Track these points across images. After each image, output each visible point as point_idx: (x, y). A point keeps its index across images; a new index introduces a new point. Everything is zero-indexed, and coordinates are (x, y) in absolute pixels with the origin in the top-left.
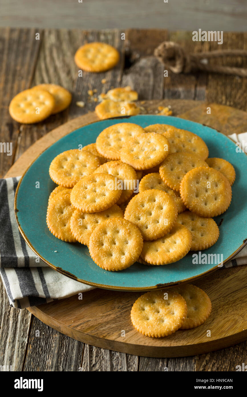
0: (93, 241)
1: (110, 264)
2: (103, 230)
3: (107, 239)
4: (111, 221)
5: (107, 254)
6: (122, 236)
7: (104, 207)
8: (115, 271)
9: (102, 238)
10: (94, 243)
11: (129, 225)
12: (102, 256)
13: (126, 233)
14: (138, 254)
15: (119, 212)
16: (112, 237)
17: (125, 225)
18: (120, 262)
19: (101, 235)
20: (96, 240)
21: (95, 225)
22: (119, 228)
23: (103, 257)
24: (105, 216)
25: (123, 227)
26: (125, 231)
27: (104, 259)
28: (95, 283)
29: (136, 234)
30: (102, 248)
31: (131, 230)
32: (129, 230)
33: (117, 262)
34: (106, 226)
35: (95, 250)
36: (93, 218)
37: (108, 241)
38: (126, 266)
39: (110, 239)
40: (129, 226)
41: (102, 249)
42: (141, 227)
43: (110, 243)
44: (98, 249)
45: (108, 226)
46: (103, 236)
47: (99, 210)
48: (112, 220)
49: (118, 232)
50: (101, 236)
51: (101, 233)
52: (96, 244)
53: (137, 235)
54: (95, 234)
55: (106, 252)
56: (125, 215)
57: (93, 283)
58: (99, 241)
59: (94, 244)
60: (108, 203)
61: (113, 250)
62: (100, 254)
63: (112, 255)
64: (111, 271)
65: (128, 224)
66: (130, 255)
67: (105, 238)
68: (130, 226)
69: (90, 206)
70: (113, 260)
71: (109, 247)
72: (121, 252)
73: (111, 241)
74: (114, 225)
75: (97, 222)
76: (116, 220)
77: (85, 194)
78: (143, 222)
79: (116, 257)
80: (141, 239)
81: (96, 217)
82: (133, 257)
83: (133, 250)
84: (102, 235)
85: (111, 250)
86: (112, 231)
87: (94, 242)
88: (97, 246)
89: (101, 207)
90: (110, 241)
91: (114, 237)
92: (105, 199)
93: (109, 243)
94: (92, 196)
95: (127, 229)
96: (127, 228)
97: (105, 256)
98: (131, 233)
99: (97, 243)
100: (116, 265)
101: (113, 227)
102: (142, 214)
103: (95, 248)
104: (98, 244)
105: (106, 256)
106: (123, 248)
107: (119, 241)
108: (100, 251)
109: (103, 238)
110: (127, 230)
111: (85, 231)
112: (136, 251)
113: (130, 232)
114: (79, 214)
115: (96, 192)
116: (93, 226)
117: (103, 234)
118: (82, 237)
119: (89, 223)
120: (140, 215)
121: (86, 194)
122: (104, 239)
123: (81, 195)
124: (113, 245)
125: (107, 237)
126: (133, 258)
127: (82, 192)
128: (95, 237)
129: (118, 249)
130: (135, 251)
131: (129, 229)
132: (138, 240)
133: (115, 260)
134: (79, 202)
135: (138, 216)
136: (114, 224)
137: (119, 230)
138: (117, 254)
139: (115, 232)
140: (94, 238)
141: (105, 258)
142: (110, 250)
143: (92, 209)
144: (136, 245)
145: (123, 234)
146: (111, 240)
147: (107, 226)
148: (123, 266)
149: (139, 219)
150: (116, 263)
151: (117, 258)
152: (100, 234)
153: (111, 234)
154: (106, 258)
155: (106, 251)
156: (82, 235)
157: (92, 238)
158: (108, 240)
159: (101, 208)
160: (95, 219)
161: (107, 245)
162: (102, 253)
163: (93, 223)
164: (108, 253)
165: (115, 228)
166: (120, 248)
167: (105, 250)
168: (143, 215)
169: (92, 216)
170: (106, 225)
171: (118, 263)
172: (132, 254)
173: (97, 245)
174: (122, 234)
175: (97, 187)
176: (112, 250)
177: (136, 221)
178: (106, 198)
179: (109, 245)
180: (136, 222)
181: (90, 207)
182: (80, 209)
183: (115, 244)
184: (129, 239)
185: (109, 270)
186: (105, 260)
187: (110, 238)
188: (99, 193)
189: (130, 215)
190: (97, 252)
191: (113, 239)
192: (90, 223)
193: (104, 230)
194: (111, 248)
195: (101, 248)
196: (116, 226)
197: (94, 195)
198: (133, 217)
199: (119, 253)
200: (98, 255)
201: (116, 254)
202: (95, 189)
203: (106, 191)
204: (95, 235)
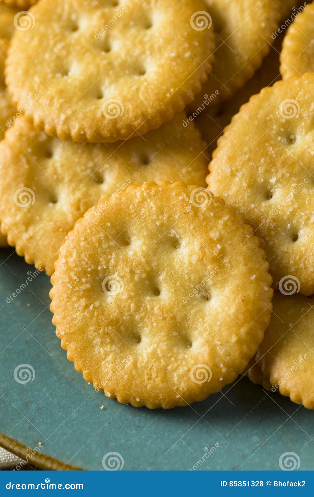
0: (73, 270)
1: (126, 377)
2: (113, 226)
3: (128, 270)
4: (153, 192)
5: (118, 330)
6: (190, 264)
7: (130, 127)
8: (143, 408)
9: (108, 262)
10: (75, 278)
11: (221, 222)
12: (98, 340)
13: (204, 254)
14: (243, 356)
15: (191, 149)
16: (148, 262)
17: (206, 219)
18: (165, 374)
19: (105, 246)
20: (82, 266)
21: (86, 195)
22: (180, 231)
23: (103, 343)
24: (135, 159)
25: (194, 228)
26: (202, 248)
27: (106, 354)
28: (54, 456)
29: (246, 265)
30: (101, 305)
31: (228, 248)
32: (219, 246)
33: (154, 376)
34: (130, 215)
35: (74, 308)
36: (84, 160)
37: (128, 276)
38: (189, 395)
39: (138, 271)
40: (220, 227)
41: (101, 309)
42: (273, 233)
43: (135, 286)
44: (87, 306)
45: (138, 212)
46: (114, 256)
47: (111, 137)
48: (157, 192)
49: (175, 243)
50: (104, 253)
51: (107, 238)
52: (80, 283)
53: (251, 272)
54: (82, 238)
55: (114, 323)
56: (213, 165)
57: (49, 458)
58: (95, 272)
59: (71, 280)
60: (150, 111)
61: (146, 320)
62: (92, 328)
63: (138, 339)
64: (128, 405)
65: (217, 217)
66: (213, 353)
67: (117, 262)
68: (225, 225)
69: (74, 113)
70: (139, 365)
71: (132, 305)
72: (175, 334)
73: (142, 280)
74: (162, 213)
75: (99, 180)
76: (174, 194)
77: (64, 53)
78: (281, 213)
79: (154, 353)
80: (266, 289)
81: (99, 157)
82: (222, 366)
83: (225, 333)
84: (110, 247)
85: (137, 317)
86: (151, 236)
87: (72, 274)
88: (84, 291)
89: (119, 125)
90: (136, 278)
91: (154, 264)
92: (138, 90)
93: (131, 285)
94: (92, 68)
95: (211, 239)
96: (214, 235)
97: (108, 340)
98: (226, 261)
99: (84, 280)
100: (149, 387)
101: (158, 224)
102: (283, 175)
103: (75, 298)
104: (88, 286)
105: (112, 342)
106: (185, 318)
107: (175, 283)
108: (92, 316)
109: (113, 261)
110: (211, 242)
111: (45, 215)
112: (239, 342)
113: (223, 253)
114: (32, 134)
115: (107, 50)
116: (78, 194)
117: (112, 243)
118: (31, 238)
119: (67, 179)
120: (273, 180)
121: (68, 53)
122: (115, 266)
123: (47, 56)
124: (148, 298)
125: (126, 261)
126: (224, 370)
127: (55, 45)
128: (79, 253)
129: (164, 319)
130: (234, 339)
131: (220, 240)
132: (251, 293)
133: (148, 362)
134: (36, 87)
135: (266, 182)
136: (161, 211)
137: (181, 238)
138: (161, 341)
139: (161, 243)
140: (74, 255)
141: (108, 348)
142: (132, 316)
143: (81, 128)
144: (241, 317)
145: (194, 259)
146: (144, 275)
147: (132, 211)
148: (178, 396)
149: (268, 196)
150: (149, 379)
151: (158, 359)
152: (100, 242)
153: (144, 248)
154: (114, 347)
155: (118, 320)
156: (31, 232)
157: (69, 255)
158: (132, 272)
159: (118, 131)
160: (91, 164)
161: (125, 297)
162: (98, 325)
163: (81, 181)
164: (122, 328)
165: (162, 225)
166: (174, 318)
167: (113, 312)
168: (283, 181)
169: (80, 151)
170: (131, 207)
171: (158, 380)
172: (221, 351)
173: (83, 287)
174: (190, 255)
175: (115, 32)
176: (142, 318)
177: (253, 202)
178: (142, 88)
179: (130, 297)
180: (253, 206)
181: (76, 119)
182: (37, 121)
183: (157, 292)
184: (215, 284)
185: (119, 399)
186: (110, 357)
187: (140, 263)
188: (119, 60)
189: (233, 175)
190: (79, 316)
191: (152, 270)
192: (71, 181)
193: (118, 227)
194: (138, 308)
195: (97, 304)
196: (169, 217)
197: (98, 66)
198: (245, 185)
199: (170, 337)
200: (82, 330)
201: (157, 339)
202: (107, 37)
203: (148, 52)
204: (82, 244)
